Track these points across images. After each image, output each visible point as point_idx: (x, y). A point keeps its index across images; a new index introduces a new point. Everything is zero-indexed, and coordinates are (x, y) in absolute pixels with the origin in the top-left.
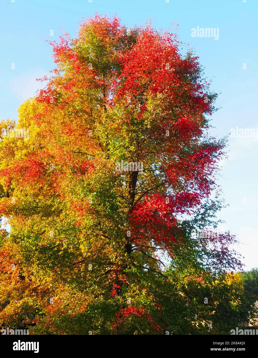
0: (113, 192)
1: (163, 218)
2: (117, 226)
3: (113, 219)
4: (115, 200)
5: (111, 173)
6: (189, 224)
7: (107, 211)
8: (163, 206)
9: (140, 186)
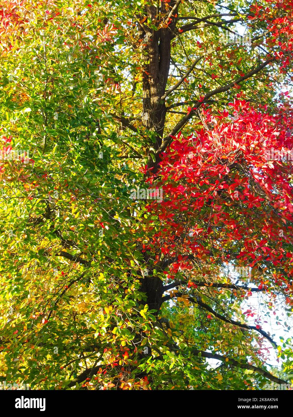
0: (88, 103)
1: (266, 185)
2: (109, 218)
3: (96, 197)
4: (99, 132)
5: (77, 36)
7: (73, 169)
8: (264, 145)
9: (183, 80)
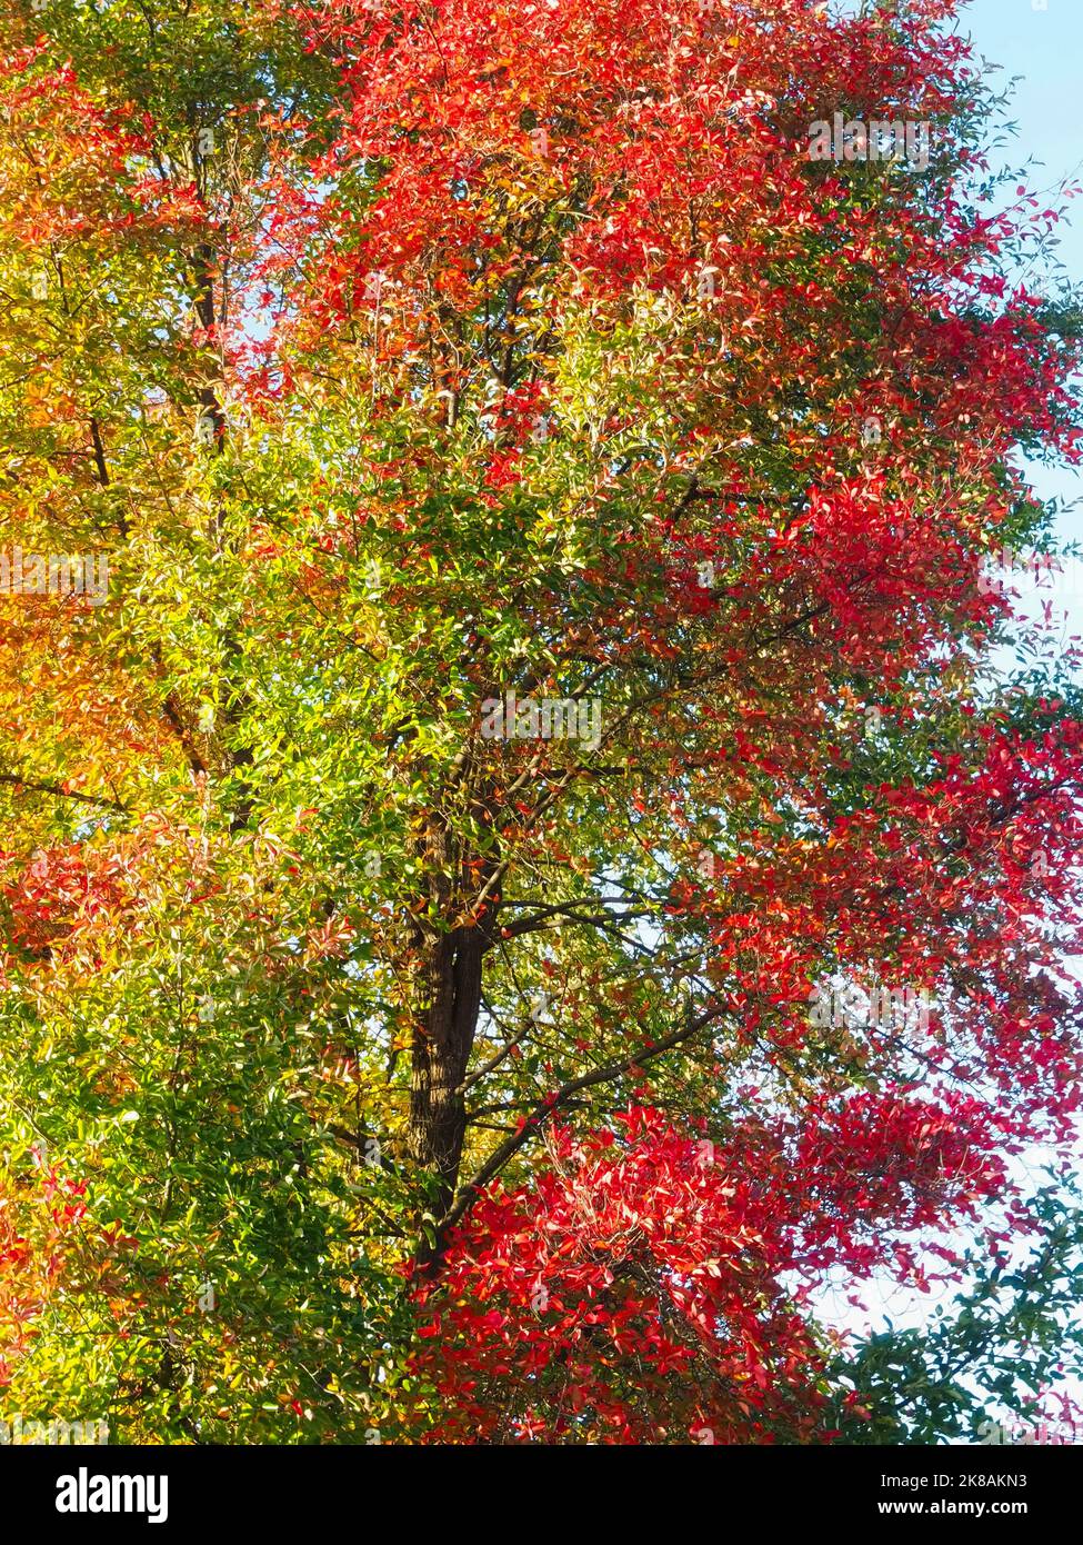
0: (277, 1101)
1: (702, 1318)
2: (312, 1390)
3: (284, 1336)
4: (303, 1172)
5: (259, 943)
6: (918, 1368)
7: (231, 1265)
8: (699, 1217)
9: (509, 1049)
